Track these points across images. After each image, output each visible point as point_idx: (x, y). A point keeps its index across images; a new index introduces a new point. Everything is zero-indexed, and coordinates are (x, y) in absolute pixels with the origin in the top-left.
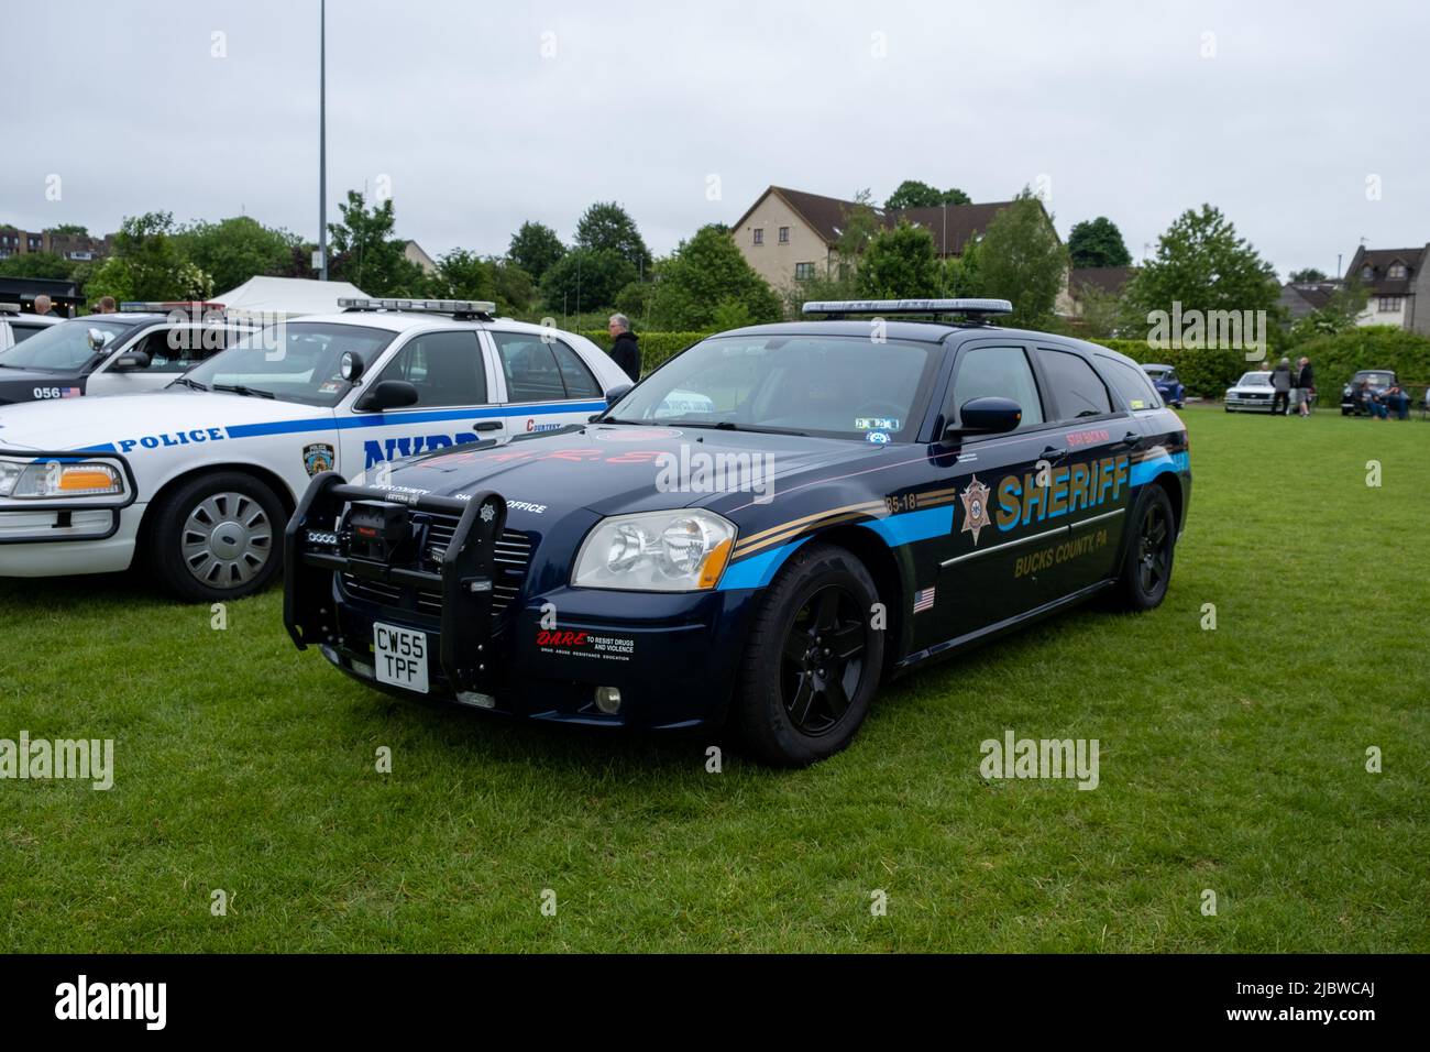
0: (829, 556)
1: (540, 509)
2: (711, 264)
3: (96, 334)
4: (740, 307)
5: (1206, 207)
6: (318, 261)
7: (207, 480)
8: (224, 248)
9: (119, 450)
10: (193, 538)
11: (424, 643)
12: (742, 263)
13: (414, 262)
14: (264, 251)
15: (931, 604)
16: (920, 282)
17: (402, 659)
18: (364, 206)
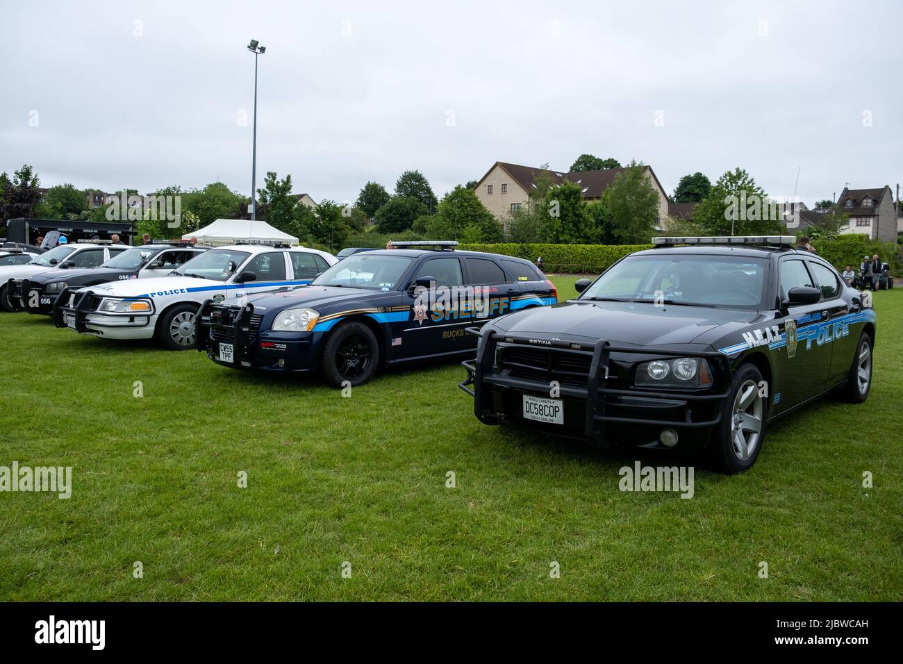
0: (354, 324)
1: (265, 308)
2: (462, 205)
3: (143, 254)
4: (477, 229)
5: (738, 170)
6: (251, 209)
7: (179, 307)
8: (206, 202)
9: (150, 296)
10: (174, 328)
11: (232, 348)
12: (479, 205)
13: (307, 206)
14: (225, 203)
15: (400, 343)
16: (575, 214)
17: (227, 353)
18: (276, 180)
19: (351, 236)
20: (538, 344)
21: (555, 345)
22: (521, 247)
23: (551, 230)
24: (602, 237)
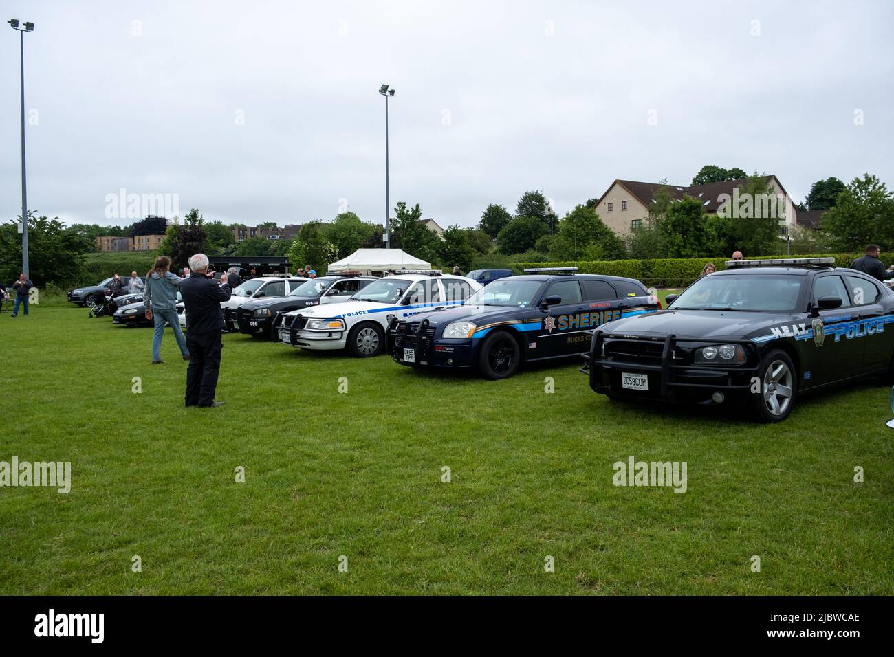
0: (501, 333)
1: (437, 323)
2: (583, 224)
3: (322, 284)
4: (598, 247)
5: (866, 176)
6: (385, 238)
7: (362, 325)
8: (343, 233)
9: (342, 317)
10: (359, 340)
11: (414, 352)
12: (600, 223)
13: (432, 230)
14: (361, 233)
15: (535, 347)
16: (696, 229)
17: (409, 356)
18: (406, 209)
19: (476, 257)
20: (630, 338)
21: (641, 338)
22: (643, 263)
23: (672, 244)
24: (726, 250)
